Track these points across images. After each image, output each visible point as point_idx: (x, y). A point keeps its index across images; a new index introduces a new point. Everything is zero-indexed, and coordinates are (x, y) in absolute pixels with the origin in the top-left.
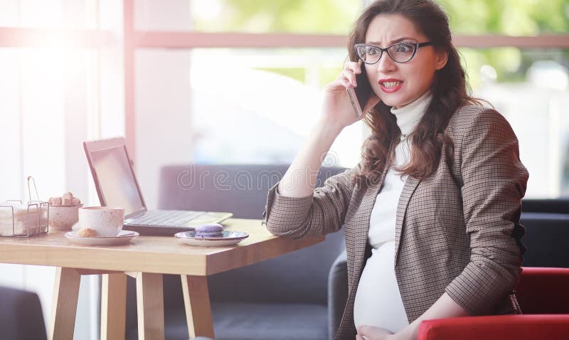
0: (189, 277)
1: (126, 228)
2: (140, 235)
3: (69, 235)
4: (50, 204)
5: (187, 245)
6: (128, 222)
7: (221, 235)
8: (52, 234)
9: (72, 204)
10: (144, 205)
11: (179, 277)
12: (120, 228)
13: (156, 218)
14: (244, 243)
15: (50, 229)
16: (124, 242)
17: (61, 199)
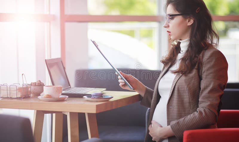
0: (88, 114)
1: (63, 94)
2: (69, 97)
3: (39, 97)
4: (31, 85)
5: (88, 101)
6: (63, 92)
7: (102, 97)
8: (32, 97)
9: (41, 85)
10: (70, 85)
11: (84, 113)
12: (60, 94)
13: (75, 90)
14: (111, 100)
15: (32, 95)
16: (62, 100)
17: (36, 83)
